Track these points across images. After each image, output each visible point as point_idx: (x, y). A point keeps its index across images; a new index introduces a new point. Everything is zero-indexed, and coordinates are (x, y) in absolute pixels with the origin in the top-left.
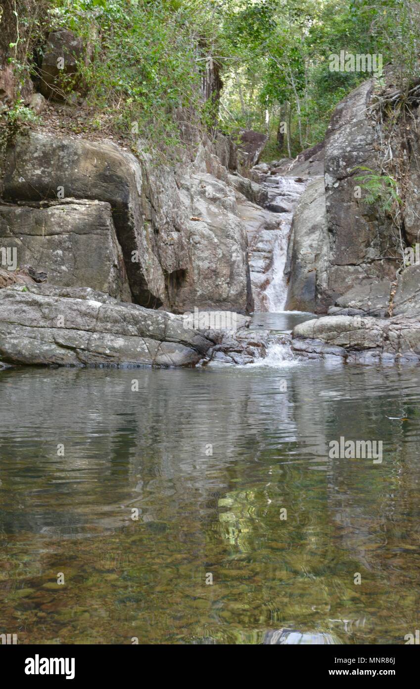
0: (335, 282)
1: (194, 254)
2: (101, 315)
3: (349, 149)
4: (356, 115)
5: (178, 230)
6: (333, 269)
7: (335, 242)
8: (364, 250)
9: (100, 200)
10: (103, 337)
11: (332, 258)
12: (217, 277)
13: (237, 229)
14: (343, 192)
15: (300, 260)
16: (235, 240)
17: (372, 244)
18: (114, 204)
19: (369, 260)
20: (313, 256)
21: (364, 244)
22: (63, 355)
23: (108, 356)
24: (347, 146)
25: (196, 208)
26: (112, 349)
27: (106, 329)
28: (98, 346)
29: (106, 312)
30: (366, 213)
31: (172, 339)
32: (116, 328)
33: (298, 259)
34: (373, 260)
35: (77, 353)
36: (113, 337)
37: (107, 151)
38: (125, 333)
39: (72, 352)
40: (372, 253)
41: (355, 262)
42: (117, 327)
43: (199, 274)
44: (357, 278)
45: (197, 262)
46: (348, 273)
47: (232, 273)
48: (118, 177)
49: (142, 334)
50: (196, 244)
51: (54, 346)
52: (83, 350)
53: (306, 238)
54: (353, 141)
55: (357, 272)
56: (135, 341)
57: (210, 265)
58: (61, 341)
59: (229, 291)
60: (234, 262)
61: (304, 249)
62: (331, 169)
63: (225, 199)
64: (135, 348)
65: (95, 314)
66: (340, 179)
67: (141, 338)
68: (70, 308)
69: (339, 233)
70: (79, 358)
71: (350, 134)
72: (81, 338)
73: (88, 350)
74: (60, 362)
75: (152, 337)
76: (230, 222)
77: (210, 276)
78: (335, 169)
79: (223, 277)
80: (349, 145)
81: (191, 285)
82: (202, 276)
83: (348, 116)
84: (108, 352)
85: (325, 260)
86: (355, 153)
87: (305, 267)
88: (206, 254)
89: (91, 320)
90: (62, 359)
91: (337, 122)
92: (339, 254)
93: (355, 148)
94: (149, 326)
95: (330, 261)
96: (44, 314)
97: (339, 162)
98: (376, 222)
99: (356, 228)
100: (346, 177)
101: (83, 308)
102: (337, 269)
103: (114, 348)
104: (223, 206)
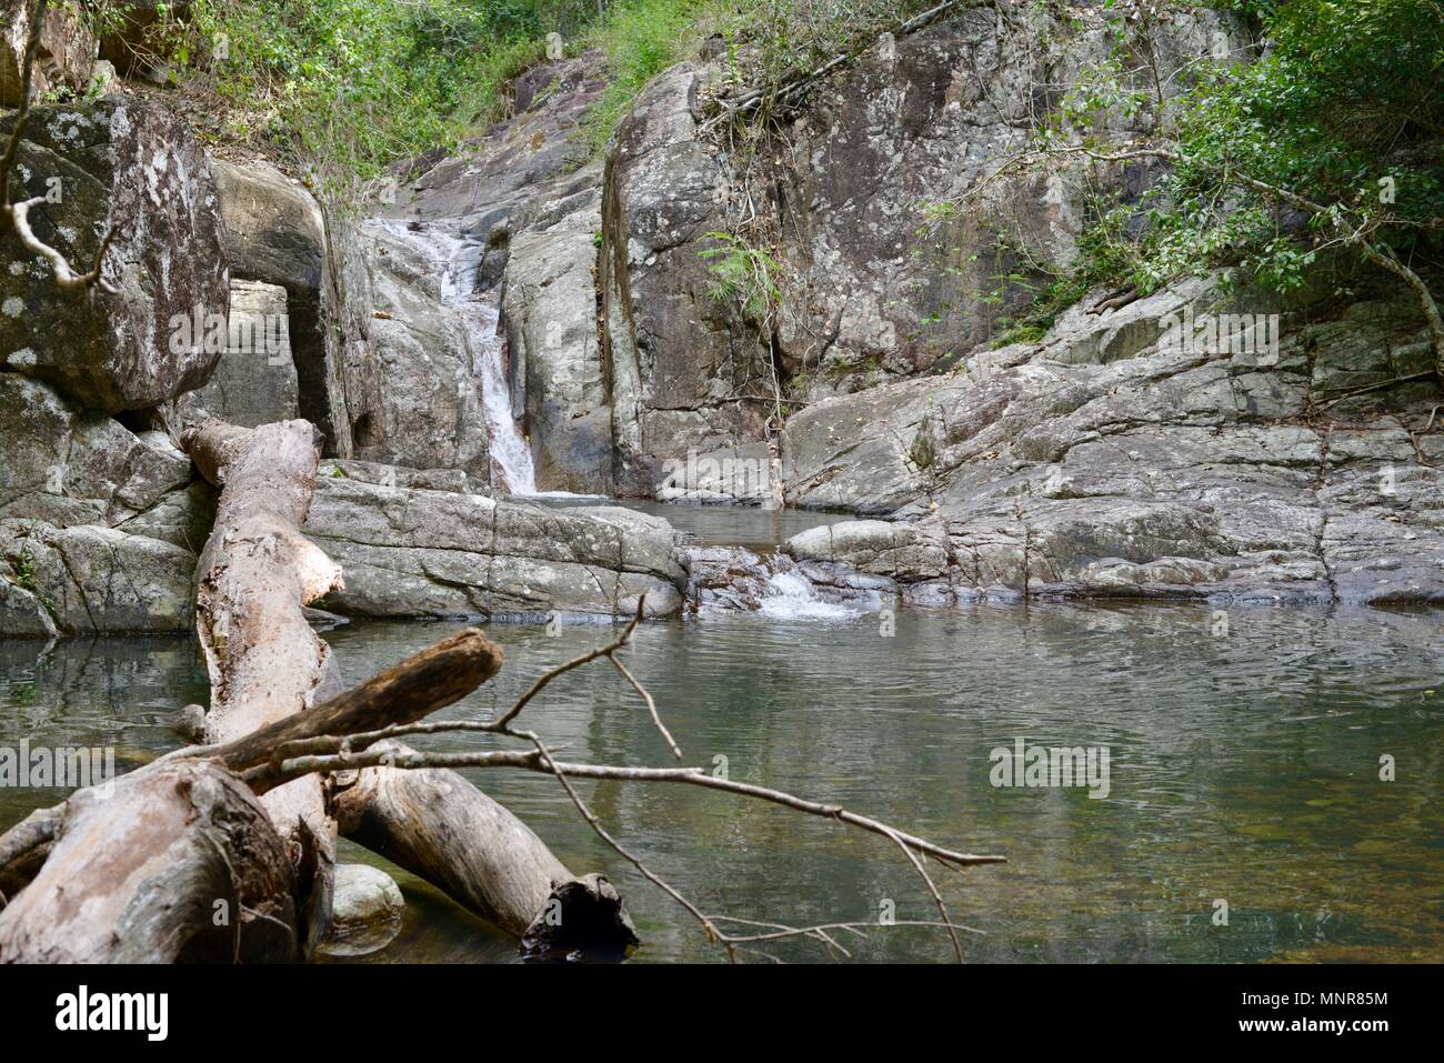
0: (655, 439)
1: (384, 384)
2: (502, 523)
3: (673, 195)
4: (673, 131)
5: (364, 338)
6: (650, 415)
7: (651, 366)
8: (706, 382)
9: (265, 281)
10: (514, 564)
11: (648, 397)
12: (432, 428)
13: (458, 336)
14: (666, 274)
15: (551, 396)
16: (459, 357)
17: (719, 371)
18: (292, 290)
19: (715, 402)
20: (580, 388)
21: (705, 372)
22: (444, 598)
23: (529, 599)
24: (668, 190)
25: (380, 294)
26: (535, 586)
27: (515, 550)
28: (508, 581)
29: (509, 517)
30: (708, 315)
31: (636, 568)
32: (535, 548)
33: (548, 392)
34: (722, 402)
35: (470, 595)
36: (532, 565)
37: (273, 187)
38: (551, 557)
39: (459, 593)
40: (720, 388)
41: (689, 404)
42: (536, 546)
43: (396, 420)
44: (695, 434)
45: (391, 398)
46: (678, 423)
47: (460, 419)
48: (301, 238)
49: (581, 558)
50: (389, 363)
51: (424, 582)
52: (481, 588)
53: (558, 354)
54: (679, 180)
55: (693, 422)
56: (573, 571)
57: (418, 404)
58: (438, 572)
59: (456, 454)
60: (463, 399)
61: (558, 374)
62: (640, 231)
63: (427, 276)
64: (577, 585)
65: (490, 520)
66: (658, 250)
67: (582, 567)
68: (442, 511)
69: (659, 351)
70: (474, 604)
71: (670, 166)
72: (475, 567)
73: (491, 590)
74: (440, 612)
75: (598, 563)
76: (445, 322)
77: (417, 426)
78: (648, 230)
79: (443, 427)
80: (673, 187)
81: (380, 443)
82: (402, 426)
83: (659, 131)
84: (527, 592)
85: (631, 400)
86: (685, 204)
87: (567, 408)
88: (408, 383)
89: (484, 531)
90: (444, 606)
91: (639, 142)
92: (662, 389)
93: (684, 194)
94: (591, 543)
95: (643, 401)
96: (392, 520)
97: (655, 218)
98: (727, 333)
99: (691, 341)
100: (670, 247)
101: (467, 511)
102: (657, 417)
103: (538, 585)
104: (425, 291)
